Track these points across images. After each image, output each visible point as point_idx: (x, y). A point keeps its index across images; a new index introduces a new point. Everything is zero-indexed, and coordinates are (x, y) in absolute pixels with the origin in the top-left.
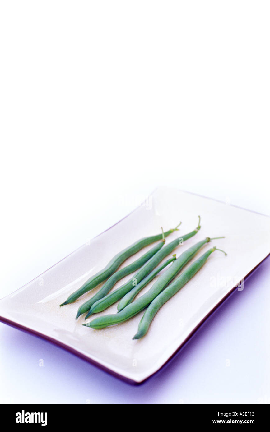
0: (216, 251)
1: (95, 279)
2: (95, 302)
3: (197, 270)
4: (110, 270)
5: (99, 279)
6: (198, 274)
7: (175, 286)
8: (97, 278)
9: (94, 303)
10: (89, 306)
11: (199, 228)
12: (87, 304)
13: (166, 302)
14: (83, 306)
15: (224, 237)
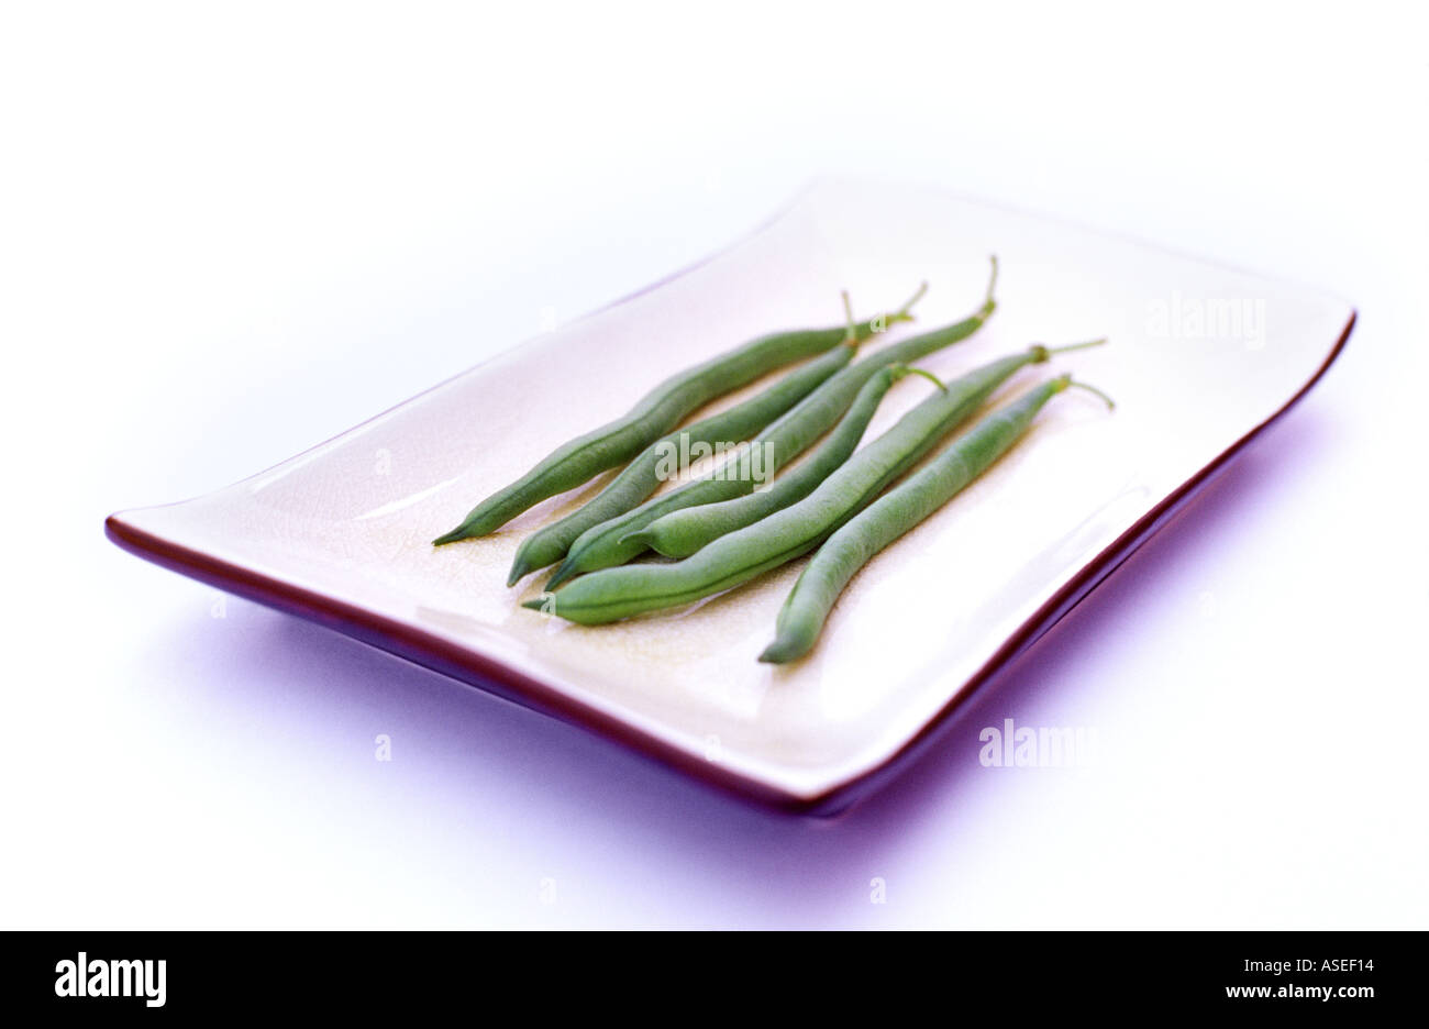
0: (1073, 391)
1: (584, 448)
2: (585, 530)
3: (1003, 444)
4: (646, 424)
5: (599, 450)
6: (1007, 463)
7: (919, 489)
8: (590, 445)
9: (581, 533)
10: (563, 540)
11: (990, 307)
12: (556, 530)
13: (886, 547)
14: (539, 539)
15: (1101, 342)
